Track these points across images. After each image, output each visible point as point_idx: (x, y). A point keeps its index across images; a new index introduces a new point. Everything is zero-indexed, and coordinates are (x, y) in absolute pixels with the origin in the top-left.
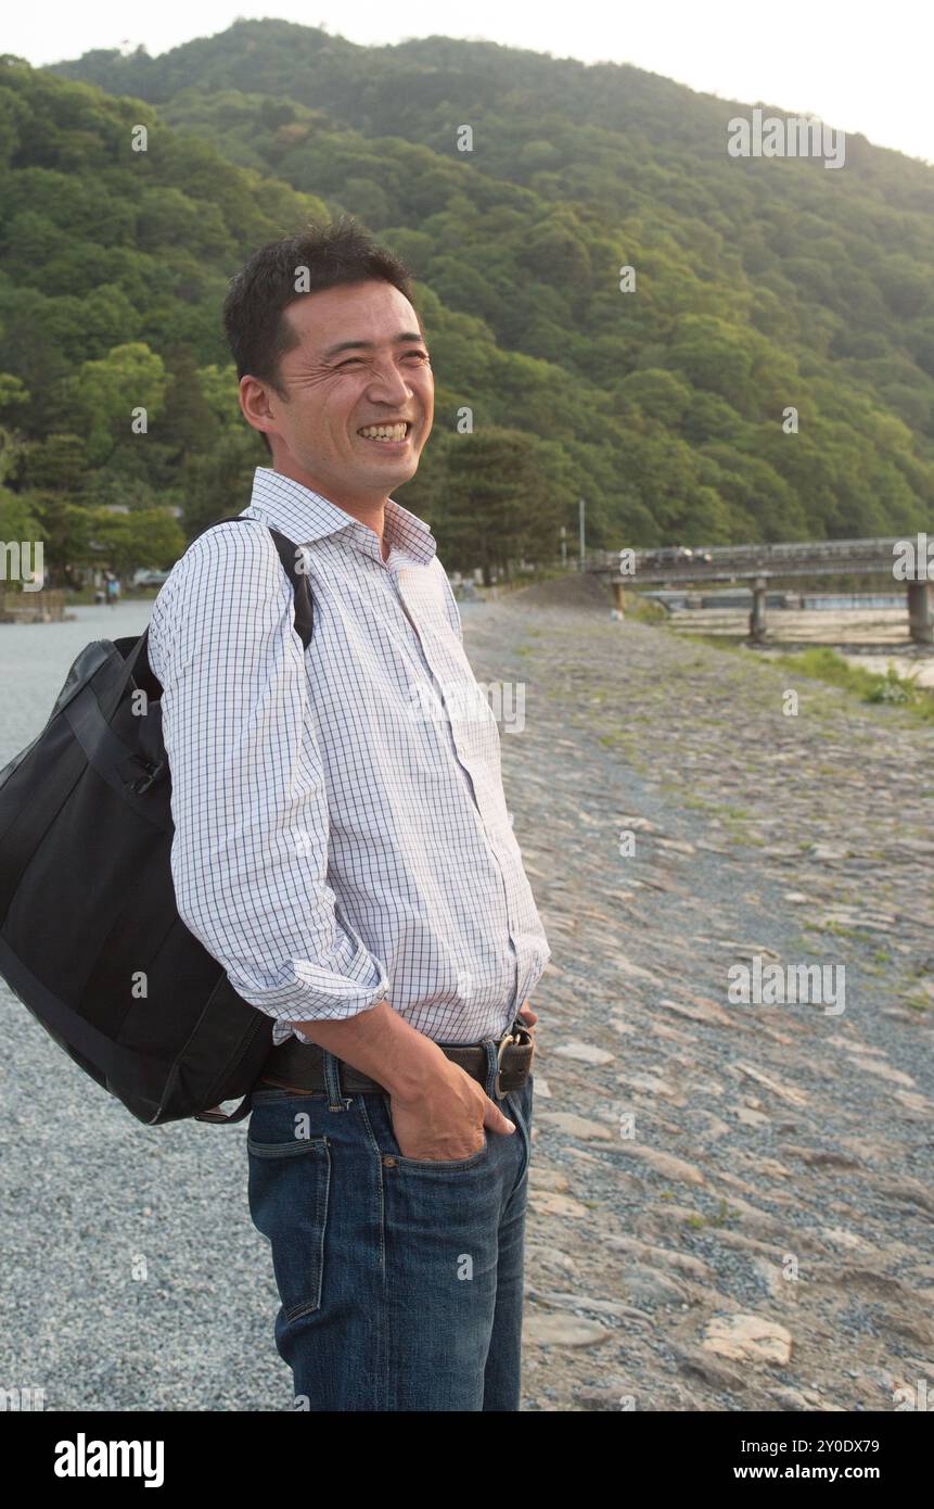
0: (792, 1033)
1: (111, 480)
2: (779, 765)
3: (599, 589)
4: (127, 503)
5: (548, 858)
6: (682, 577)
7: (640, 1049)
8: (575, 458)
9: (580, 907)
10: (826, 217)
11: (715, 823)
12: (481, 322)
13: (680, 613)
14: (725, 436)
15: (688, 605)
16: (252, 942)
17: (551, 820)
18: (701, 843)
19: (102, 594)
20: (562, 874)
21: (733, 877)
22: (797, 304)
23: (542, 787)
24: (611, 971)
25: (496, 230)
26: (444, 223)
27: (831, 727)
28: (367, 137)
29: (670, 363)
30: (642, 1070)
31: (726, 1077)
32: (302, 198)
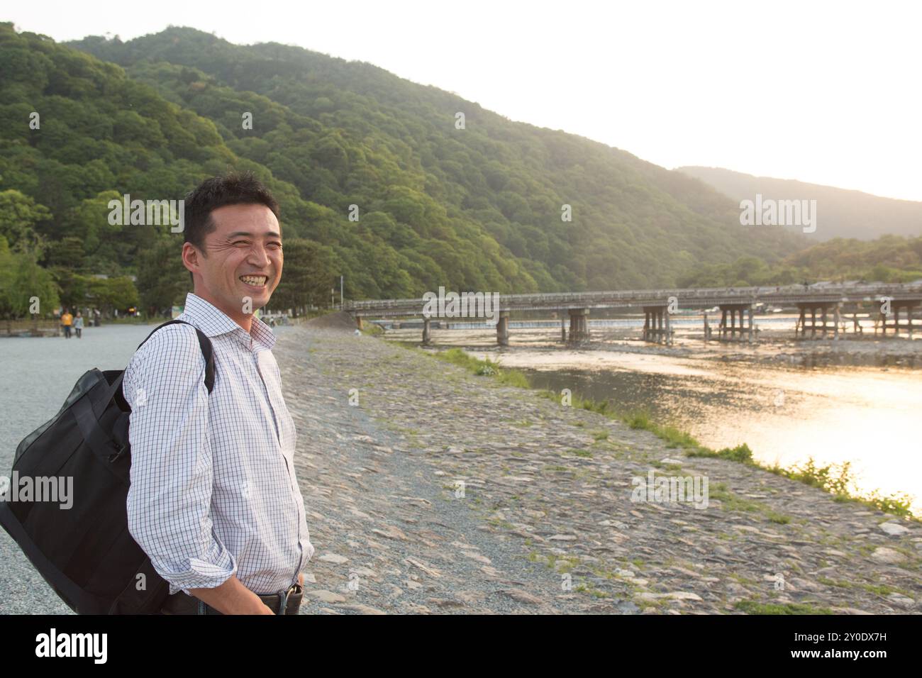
0: (435, 541)
1: (98, 261)
2: (434, 407)
3: (349, 320)
4: (107, 274)
5: (320, 458)
6: (390, 314)
7: (362, 554)
8: (339, 255)
9: (335, 483)
10: (460, 141)
11: (403, 437)
12: (293, 186)
13: (390, 331)
14: (412, 245)
15: (393, 327)
16: (168, 547)
17: (322, 438)
18: (395, 448)
19: (92, 321)
20: (326, 466)
21: (410, 464)
22: (446, 182)
23: (318, 421)
24: (349, 516)
25: (300, 140)
26: (275, 136)
27: (459, 388)
28: (236, 90)
29: (386, 209)
30: (362, 565)
31: (403, 566)
32: (202, 120)
